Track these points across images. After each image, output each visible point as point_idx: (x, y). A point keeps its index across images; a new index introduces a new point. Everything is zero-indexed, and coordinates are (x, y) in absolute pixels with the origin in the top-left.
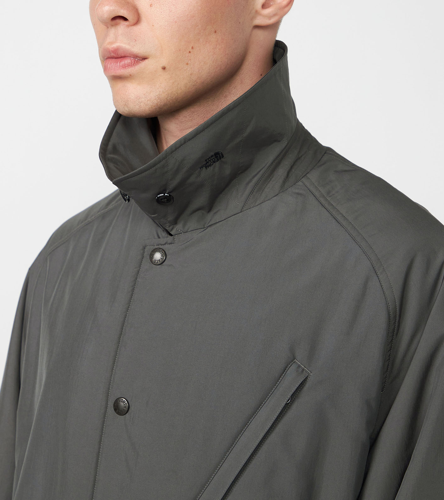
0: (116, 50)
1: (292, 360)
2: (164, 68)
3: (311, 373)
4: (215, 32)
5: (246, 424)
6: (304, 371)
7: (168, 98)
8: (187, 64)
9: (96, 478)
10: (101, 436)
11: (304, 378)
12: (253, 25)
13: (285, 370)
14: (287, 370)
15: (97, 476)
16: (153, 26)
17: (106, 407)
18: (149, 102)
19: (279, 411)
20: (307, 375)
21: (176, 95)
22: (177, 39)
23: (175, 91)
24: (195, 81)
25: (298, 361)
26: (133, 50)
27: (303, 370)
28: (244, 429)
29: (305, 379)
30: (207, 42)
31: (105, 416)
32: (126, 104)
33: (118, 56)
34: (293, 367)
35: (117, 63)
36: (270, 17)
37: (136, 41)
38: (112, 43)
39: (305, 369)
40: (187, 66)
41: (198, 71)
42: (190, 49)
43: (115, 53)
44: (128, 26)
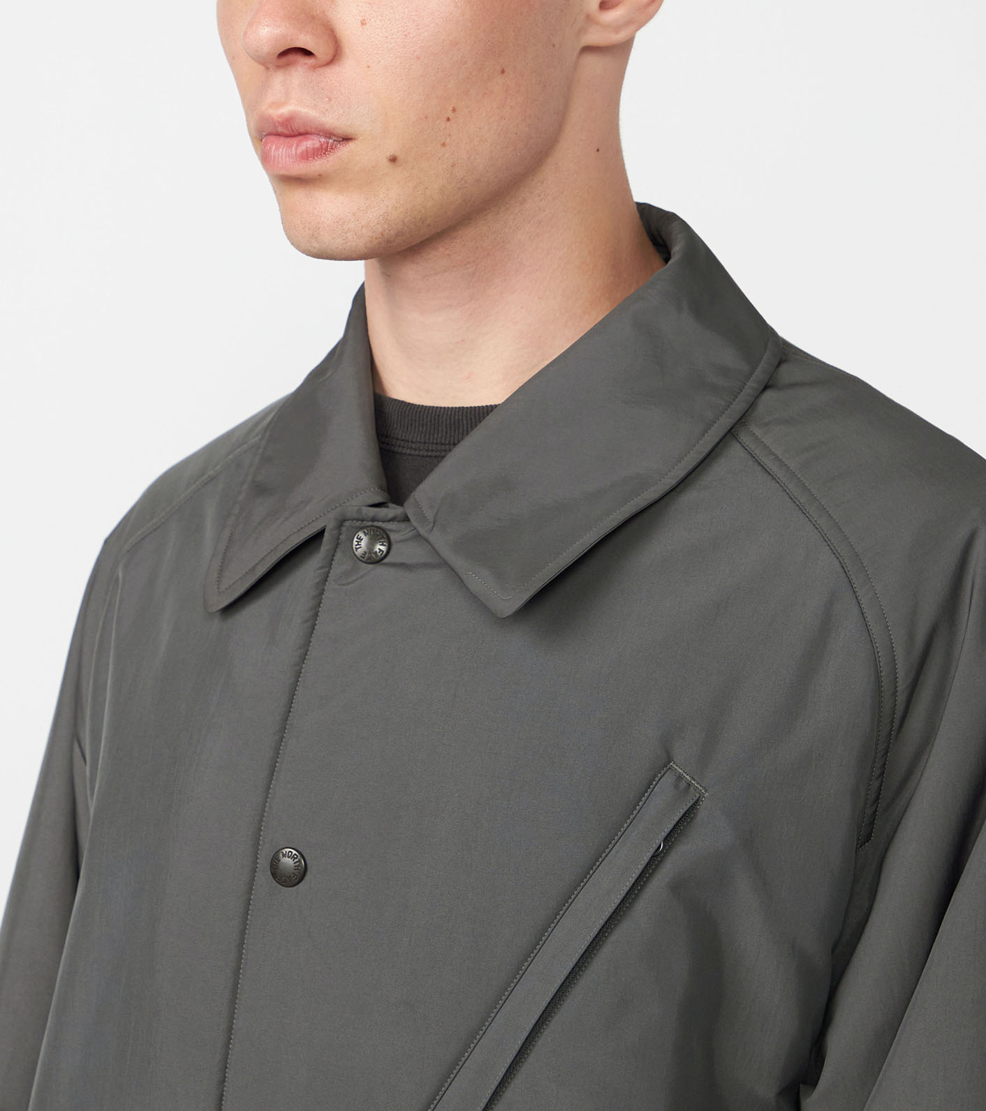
0: (288, 121)
1: (665, 762)
2: (393, 160)
3: (706, 791)
4: (503, 72)
5: (566, 900)
6: (692, 788)
7: (406, 220)
8: (444, 145)
9: (233, 1024)
10: (243, 932)
11: (692, 802)
12: (581, 46)
13: (648, 786)
14: (654, 786)
15: (234, 1019)
16: (369, 67)
17: (254, 870)
18: (364, 231)
19: (638, 872)
20: (698, 795)
21: (423, 211)
22: (420, 95)
23: (419, 205)
24: (462, 179)
25: (677, 766)
26: (323, 119)
27: (689, 785)
28: (561, 913)
29: (694, 804)
30: (485, 94)
31: (252, 889)
32: (313, 235)
33: (292, 132)
34: (668, 779)
35: (291, 147)
36: (617, 28)
37: (330, 100)
38: (279, 105)
39: (693, 782)
40: (443, 148)
41: (469, 158)
42: (450, 114)
43: (287, 126)
44: (314, 67)
